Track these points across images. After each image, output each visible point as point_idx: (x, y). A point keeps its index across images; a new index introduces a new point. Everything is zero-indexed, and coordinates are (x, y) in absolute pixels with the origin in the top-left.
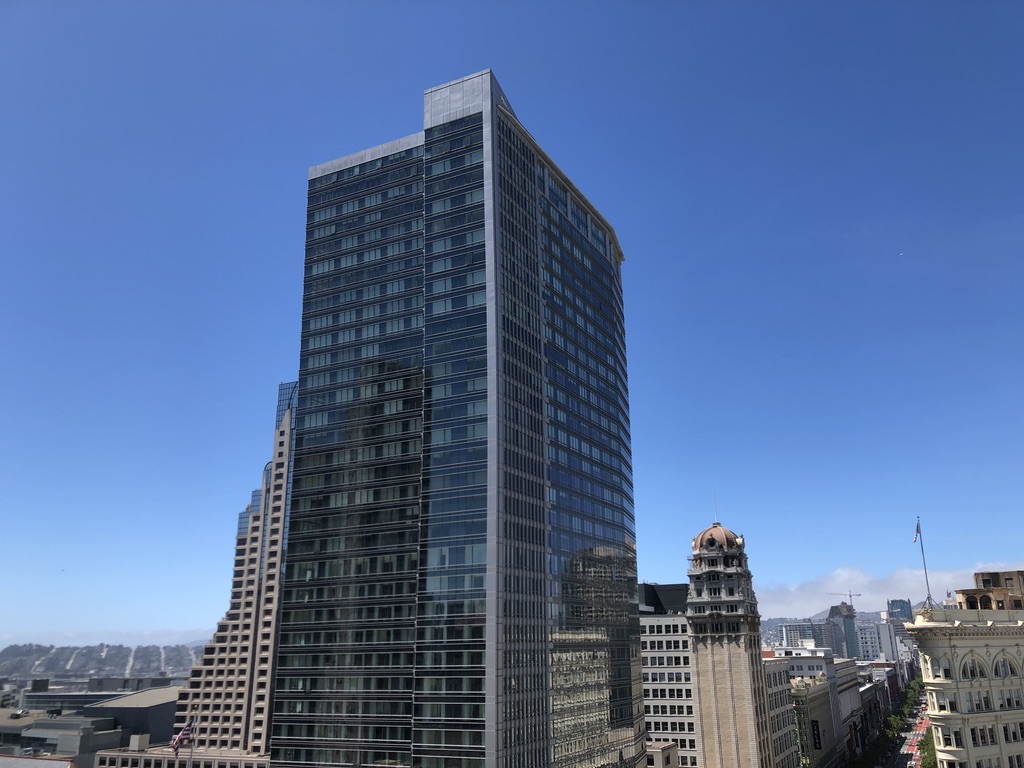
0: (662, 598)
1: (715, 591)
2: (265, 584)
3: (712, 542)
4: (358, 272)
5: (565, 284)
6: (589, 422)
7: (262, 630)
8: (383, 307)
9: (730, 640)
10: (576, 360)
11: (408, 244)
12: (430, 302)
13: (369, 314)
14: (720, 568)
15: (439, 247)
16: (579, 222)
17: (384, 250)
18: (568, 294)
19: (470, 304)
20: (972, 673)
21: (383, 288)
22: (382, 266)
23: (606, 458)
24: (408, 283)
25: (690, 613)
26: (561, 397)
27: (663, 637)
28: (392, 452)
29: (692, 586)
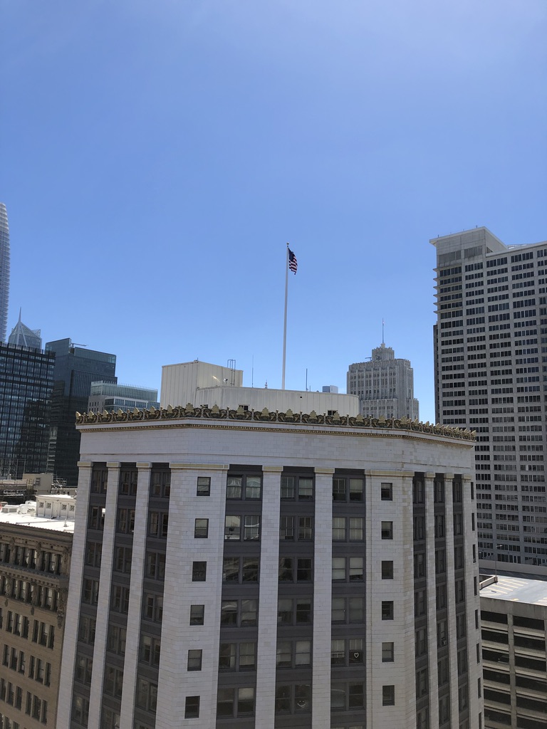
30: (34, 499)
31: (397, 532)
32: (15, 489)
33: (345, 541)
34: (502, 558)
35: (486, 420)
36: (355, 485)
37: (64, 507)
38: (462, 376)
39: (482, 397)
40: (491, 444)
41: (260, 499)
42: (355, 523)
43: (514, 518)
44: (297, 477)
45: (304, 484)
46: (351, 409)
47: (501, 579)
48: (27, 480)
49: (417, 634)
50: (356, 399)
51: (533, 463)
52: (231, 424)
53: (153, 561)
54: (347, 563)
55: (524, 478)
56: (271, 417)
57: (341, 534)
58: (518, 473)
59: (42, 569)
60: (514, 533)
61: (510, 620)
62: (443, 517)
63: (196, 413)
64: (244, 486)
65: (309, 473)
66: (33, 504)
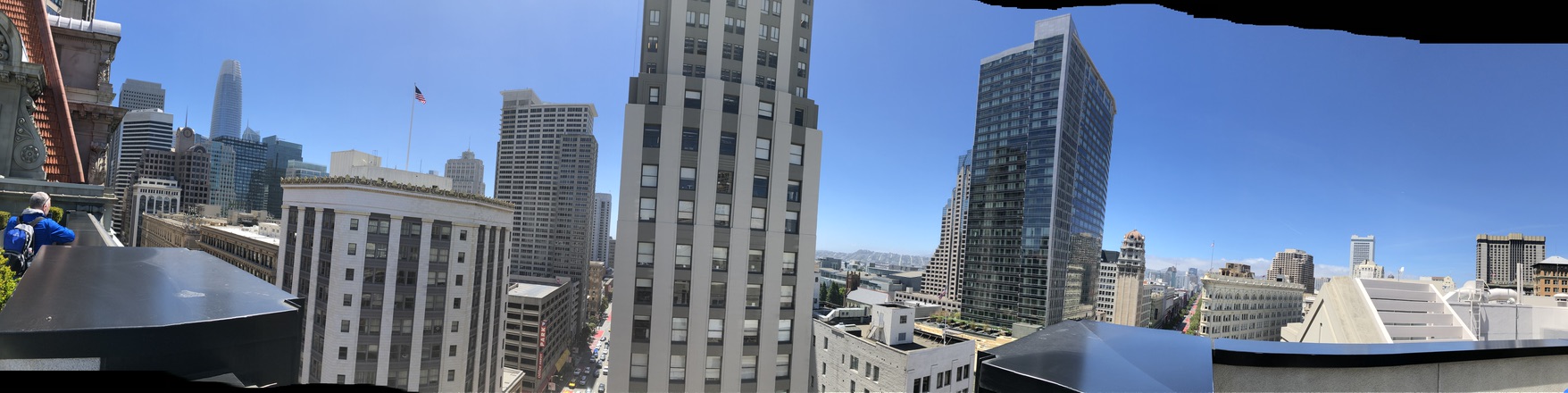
0: (1107, 256)
1: (1130, 256)
2: (954, 236)
3: (1132, 237)
4: (999, 108)
5: (1091, 121)
6: (1092, 182)
7: (953, 253)
8: (1010, 123)
9: (1133, 275)
10: (1090, 155)
11: (1022, 95)
12: (1032, 121)
13: (1004, 126)
14: (1134, 247)
15: (1037, 97)
16: (1101, 93)
17: (1011, 98)
18: (1091, 125)
19: (1049, 124)
20: (1218, 297)
21: (1010, 115)
22: (1009, 105)
23: (1097, 198)
24: (1021, 113)
25: (1119, 263)
26: (1082, 170)
27: (1107, 272)
28: (1011, 187)
29: (1121, 253)
30: (257, 225)
31: (467, 259)
32: (248, 218)
33: (436, 262)
34: (522, 273)
35: (521, 198)
36: (445, 230)
37: (274, 230)
38: (511, 172)
39: (521, 185)
40: (522, 211)
41: (388, 234)
42: (443, 252)
43: (530, 251)
44: (411, 223)
45: (416, 227)
46: (446, 185)
47: (520, 285)
48: (254, 214)
49: (472, 316)
50: (450, 180)
51: (543, 222)
52: (373, 188)
53: (323, 266)
54: (437, 276)
55: (537, 230)
56: (398, 187)
57: (434, 258)
58: (535, 227)
59: (262, 264)
60: (529, 260)
61: (522, 307)
62: (493, 251)
63: (352, 181)
64: (378, 226)
65: (418, 221)
66: (256, 227)
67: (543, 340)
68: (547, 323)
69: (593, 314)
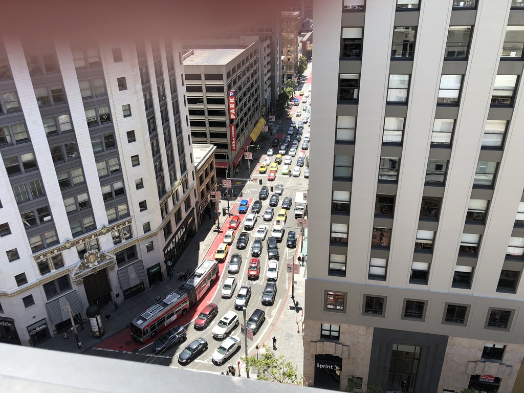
47: (197, 52)
49: (145, 96)
54: (85, 54)
61: (203, 77)
67: (233, 111)
68: (236, 93)
69: (289, 77)
